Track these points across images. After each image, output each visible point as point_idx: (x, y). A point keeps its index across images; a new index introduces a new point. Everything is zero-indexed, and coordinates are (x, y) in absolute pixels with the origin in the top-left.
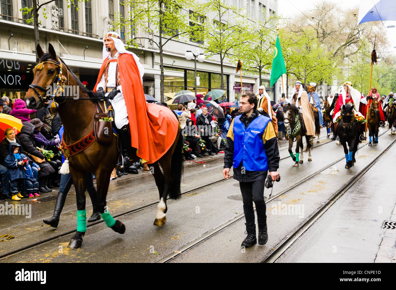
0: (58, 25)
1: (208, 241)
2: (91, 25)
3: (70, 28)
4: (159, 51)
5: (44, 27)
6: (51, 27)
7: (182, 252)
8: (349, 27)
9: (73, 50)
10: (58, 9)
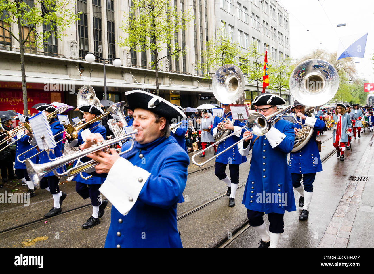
0: (169, 69)
2: (186, 68)
3: (175, 70)
5: (162, 71)
6: (165, 70)
8: (333, 63)
9: (176, 82)
10: (169, 61)
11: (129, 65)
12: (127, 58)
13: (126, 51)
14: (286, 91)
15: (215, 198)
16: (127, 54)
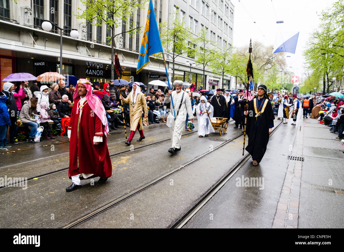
0: (122, 46)
1: (198, 162)
2: (139, 47)
3: (128, 48)
4: (172, 62)
6: (119, 47)
7: (184, 167)
8: (268, 55)
9: (129, 59)
10: (123, 38)
11: (84, 38)
12: (83, 31)
13: (82, 25)
14: (227, 76)
15: (170, 172)
16: (83, 27)
